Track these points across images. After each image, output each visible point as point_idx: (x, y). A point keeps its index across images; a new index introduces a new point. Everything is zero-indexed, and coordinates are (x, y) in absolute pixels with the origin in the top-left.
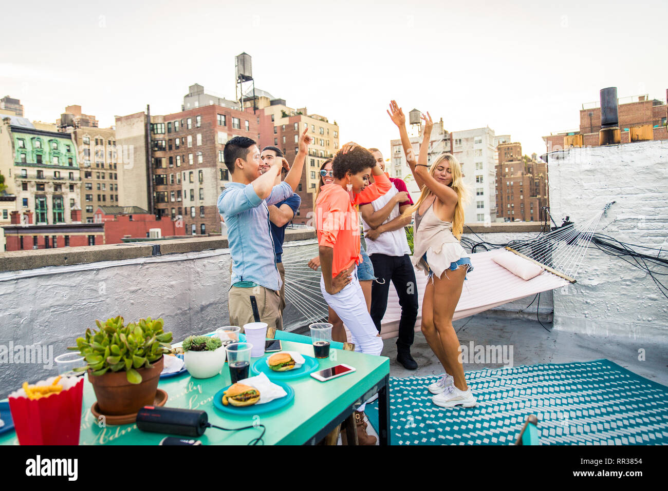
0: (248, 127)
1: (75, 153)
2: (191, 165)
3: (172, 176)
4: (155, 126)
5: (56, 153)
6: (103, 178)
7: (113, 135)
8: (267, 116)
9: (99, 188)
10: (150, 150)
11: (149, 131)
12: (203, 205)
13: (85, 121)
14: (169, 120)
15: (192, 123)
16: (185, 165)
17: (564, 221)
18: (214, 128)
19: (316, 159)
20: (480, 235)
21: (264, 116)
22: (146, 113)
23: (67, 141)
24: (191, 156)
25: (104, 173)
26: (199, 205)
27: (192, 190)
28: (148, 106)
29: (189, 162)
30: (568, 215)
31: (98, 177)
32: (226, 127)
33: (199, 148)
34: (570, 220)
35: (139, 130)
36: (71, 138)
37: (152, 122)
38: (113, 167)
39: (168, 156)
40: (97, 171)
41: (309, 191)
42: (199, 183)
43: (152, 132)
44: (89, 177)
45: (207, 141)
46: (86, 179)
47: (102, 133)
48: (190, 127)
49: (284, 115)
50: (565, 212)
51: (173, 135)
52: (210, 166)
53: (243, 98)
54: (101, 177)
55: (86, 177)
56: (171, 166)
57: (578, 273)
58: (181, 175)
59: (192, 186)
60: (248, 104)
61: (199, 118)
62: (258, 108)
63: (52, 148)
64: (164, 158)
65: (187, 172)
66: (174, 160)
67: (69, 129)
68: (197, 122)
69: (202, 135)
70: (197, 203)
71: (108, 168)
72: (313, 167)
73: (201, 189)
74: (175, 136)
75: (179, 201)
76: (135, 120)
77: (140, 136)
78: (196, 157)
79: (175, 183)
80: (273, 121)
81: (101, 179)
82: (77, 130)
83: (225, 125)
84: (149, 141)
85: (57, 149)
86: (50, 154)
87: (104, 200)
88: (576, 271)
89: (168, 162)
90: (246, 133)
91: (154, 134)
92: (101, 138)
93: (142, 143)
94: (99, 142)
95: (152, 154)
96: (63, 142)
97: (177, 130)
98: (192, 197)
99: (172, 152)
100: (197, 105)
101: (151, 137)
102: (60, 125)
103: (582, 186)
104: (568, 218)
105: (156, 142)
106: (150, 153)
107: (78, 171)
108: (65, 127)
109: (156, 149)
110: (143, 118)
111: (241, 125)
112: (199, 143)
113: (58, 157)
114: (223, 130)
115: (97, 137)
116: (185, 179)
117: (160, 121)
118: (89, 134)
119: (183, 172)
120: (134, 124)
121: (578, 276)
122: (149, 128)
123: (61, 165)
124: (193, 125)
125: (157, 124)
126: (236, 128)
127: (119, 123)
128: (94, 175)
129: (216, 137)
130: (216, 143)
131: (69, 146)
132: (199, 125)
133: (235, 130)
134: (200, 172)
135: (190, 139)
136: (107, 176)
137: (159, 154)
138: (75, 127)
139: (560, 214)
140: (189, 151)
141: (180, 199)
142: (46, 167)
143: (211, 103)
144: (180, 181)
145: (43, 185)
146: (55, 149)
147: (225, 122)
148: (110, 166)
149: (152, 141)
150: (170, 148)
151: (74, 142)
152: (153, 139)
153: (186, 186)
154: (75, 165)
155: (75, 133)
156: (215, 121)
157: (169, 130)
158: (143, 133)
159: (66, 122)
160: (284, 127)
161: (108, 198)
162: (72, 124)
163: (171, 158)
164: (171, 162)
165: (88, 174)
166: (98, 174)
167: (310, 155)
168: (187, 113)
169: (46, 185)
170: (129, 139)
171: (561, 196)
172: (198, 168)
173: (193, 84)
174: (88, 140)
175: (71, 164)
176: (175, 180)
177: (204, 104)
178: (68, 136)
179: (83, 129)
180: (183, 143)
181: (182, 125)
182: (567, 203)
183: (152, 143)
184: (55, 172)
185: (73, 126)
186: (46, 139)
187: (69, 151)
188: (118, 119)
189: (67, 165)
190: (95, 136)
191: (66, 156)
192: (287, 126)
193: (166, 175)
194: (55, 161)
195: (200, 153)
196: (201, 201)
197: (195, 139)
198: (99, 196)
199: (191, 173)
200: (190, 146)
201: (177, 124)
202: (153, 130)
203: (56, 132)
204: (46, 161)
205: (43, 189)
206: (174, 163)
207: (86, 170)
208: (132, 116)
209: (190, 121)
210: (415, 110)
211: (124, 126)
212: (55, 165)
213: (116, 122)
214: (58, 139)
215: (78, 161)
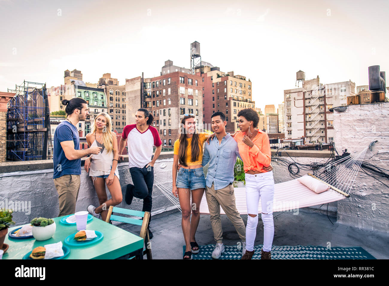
0: (197, 84)
1: (106, 99)
2: (165, 106)
3: (154, 112)
4: (146, 84)
5: (96, 99)
6: (119, 112)
7: (124, 89)
8: (209, 77)
9: (117, 118)
10: (143, 97)
11: (143, 87)
12: (170, 128)
13: (111, 82)
14: (153, 80)
15: (166, 82)
16: (161, 106)
17: (344, 152)
18: (178, 84)
19: (237, 102)
20: (293, 158)
21: (207, 77)
22: (142, 77)
23: (101, 93)
24: (165, 101)
25: (120, 110)
26: (168, 129)
27: (165, 120)
28: (143, 73)
29: (163, 104)
30: (347, 148)
31: (117, 112)
32: (185, 84)
33: (169, 96)
34: (348, 152)
35: (137, 86)
36: (103, 91)
37: (144, 82)
38: (124, 107)
39: (152, 101)
40: (116, 109)
41: (232, 121)
42: (168, 116)
43: (145, 88)
44: (112, 112)
45: (173, 92)
46: (111, 113)
47: (119, 88)
48: (164, 84)
49: (219, 76)
50: (344, 146)
51: (155, 89)
52: (175, 107)
53: (195, 67)
54: (118, 112)
55: (111, 112)
56: (154, 106)
57: (353, 187)
58: (159, 111)
59: (165, 118)
60: (198, 70)
61: (169, 79)
62: (203, 73)
63: (94, 97)
64: (150, 102)
65: (162, 110)
66: (156, 103)
67: (103, 87)
68: (168, 82)
69: (171, 89)
70: (167, 127)
71: (122, 107)
72: (235, 107)
73: (169, 119)
74: (156, 90)
75: (158, 126)
76: (136, 81)
77: (138, 90)
78: (167, 101)
79: (156, 115)
80: (212, 80)
81: (118, 113)
83: (184, 83)
84: (143, 92)
85: (96, 97)
86: (93, 99)
87: (119, 125)
88: (351, 185)
89: (152, 104)
90: (196, 87)
91: (146, 88)
92: (119, 91)
93: (139, 93)
94: (118, 93)
95: (144, 99)
96: (100, 93)
97: (158, 86)
98: (165, 124)
99: (154, 98)
100: (169, 72)
101: (144, 91)
102: (99, 84)
103: (355, 130)
104: (346, 150)
105: (146, 93)
106: (143, 99)
107: (107, 109)
108: (101, 85)
109: (146, 97)
110: (140, 80)
111: (193, 83)
112: (169, 93)
113: (97, 101)
114: (182, 86)
115: (117, 91)
116: (161, 114)
117: (149, 81)
118: (113, 89)
119: (160, 110)
120: (135, 83)
121: (352, 188)
122: (143, 85)
123: (98, 105)
124: (166, 83)
125: (147, 83)
126: (190, 84)
127: (128, 83)
128: (115, 111)
129: (178, 90)
130: (179, 93)
131: (102, 95)
132: (169, 83)
133: (190, 85)
134: (169, 109)
135: (164, 91)
136: (121, 112)
137: (148, 100)
138: (106, 85)
139: (341, 147)
140: (164, 98)
141: (158, 125)
142: (91, 107)
143: (177, 70)
144: (158, 115)
145: (89, 116)
146: (95, 97)
147: (184, 81)
148: (123, 106)
149: (144, 92)
150: (154, 96)
151: (105, 93)
152: (145, 91)
153: (162, 118)
154: (105, 106)
155: (106, 88)
156: (178, 81)
157: (153, 87)
158: (140, 88)
159: (102, 82)
160: (218, 83)
161: (121, 124)
162: (104, 84)
163: (154, 102)
164: (154, 104)
165: (111, 111)
166: (116, 111)
167: (233, 100)
168: (163, 77)
169: (91, 116)
170: (132, 91)
171: (341, 136)
172: (168, 107)
173: (167, 60)
174: (112, 92)
175: (103, 105)
176: (156, 114)
177: (172, 71)
179: (110, 86)
180: (161, 93)
181: (160, 83)
182: (346, 140)
183: (144, 93)
184: (95, 110)
185: (105, 85)
186: (91, 92)
187: (102, 98)
188: (127, 81)
189: (101, 106)
190: (116, 90)
191: (101, 101)
192: (220, 83)
193: (151, 111)
194: (95, 104)
195: (170, 99)
196: (169, 126)
197: (167, 91)
198: (117, 122)
199: (164, 110)
200: (164, 95)
201: (158, 83)
202: (145, 86)
203: (97, 88)
204: (91, 104)
205: (89, 119)
206: (156, 105)
207: (110, 108)
208: (134, 79)
209: (164, 81)
210: (300, 71)
211: (130, 84)
212: (95, 106)
213: (126, 82)
214: (98, 92)
215: (107, 103)
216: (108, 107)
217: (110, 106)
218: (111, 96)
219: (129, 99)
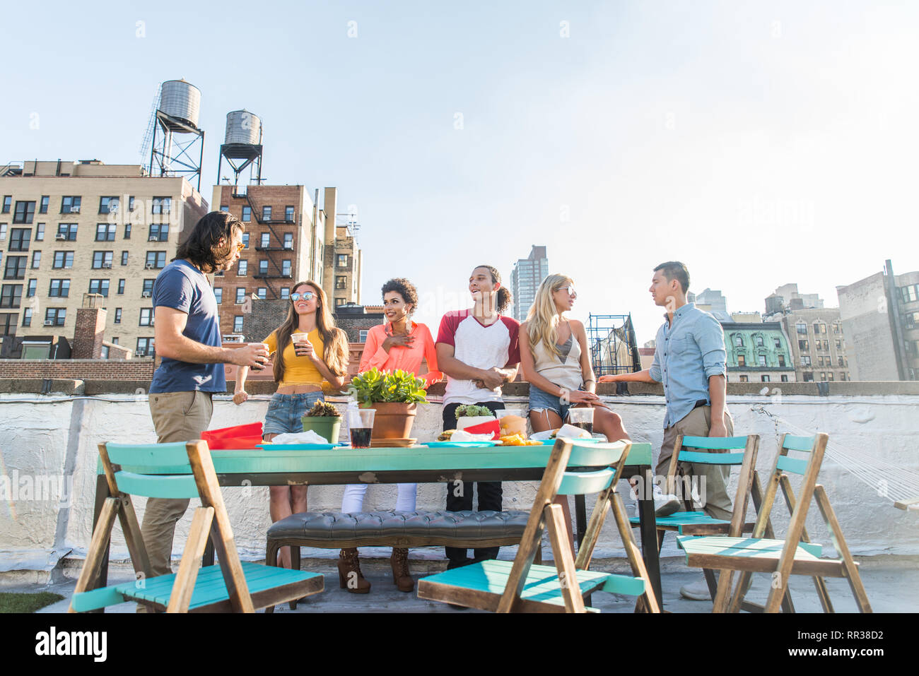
1: (788, 347)
4: (904, 290)
5: (761, 350)
10: (899, 330)
11: (894, 301)
13: (798, 303)
22: (886, 274)
23: (775, 333)
25: (831, 373)
28: (888, 261)
31: (823, 380)
35: (877, 301)
36: (780, 329)
37: (897, 285)
38: (844, 364)
40: (820, 370)
43: (901, 301)
47: (823, 315)
54: (827, 379)
55: (806, 380)
63: (757, 344)
67: (776, 317)
71: (836, 364)
76: (869, 288)
82: (788, 316)
84: (897, 315)
85: (762, 345)
86: (754, 352)
91: (905, 303)
92: (822, 322)
93: (884, 320)
94: (819, 328)
95: (904, 335)
96: (770, 335)
101: (899, 310)
102: (765, 312)
105: (909, 316)
106: (900, 334)
107: (794, 373)
108: (772, 315)
110: (881, 283)
113: (765, 356)
115: (816, 322)
117: (912, 280)
118: (804, 319)
120: (867, 294)
122: (893, 296)
123: (770, 366)
125: (906, 287)
127: (844, 296)
128: (817, 377)
131: (778, 339)
136: (837, 377)
138: (784, 312)
142: (751, 370)
146: (760, 345)
148: (841, 361)
149: (901, 314)
151: (784, 332)
152: (903, 312)
154: (788, 365)
155: (785, 320)
158: (883, 304)
159: (773, 304)
162: (780, 309)
165: (807, 377)
166: (821, 375)
170: (862, 317)
174: (803, 327)
175: (782, 364)
178: (776, 326)
179: (795, 313)
183: (903, 318)
184: (763, 378)
185: (782, 312)
186: (748, 333)
187: (778, 346)
188: (842, 291)
189: (778, 365)
190: (814, 320)
191: (774, 353)
194: (761, 361)
202: (901, 297)
203: (761, 322)
204: (751, 363)
207: (804, 370)
208: (865, 283)
211: (854, 299)
212: (762, 367)
213: (839, 295)
214: (764, 332)
215: (792, 359)
216: (798, 367)
217: (803, 363)
218: (803, 337)
219: (854, 338)
